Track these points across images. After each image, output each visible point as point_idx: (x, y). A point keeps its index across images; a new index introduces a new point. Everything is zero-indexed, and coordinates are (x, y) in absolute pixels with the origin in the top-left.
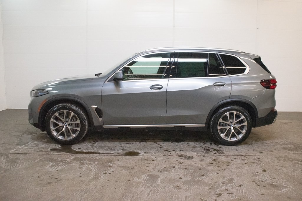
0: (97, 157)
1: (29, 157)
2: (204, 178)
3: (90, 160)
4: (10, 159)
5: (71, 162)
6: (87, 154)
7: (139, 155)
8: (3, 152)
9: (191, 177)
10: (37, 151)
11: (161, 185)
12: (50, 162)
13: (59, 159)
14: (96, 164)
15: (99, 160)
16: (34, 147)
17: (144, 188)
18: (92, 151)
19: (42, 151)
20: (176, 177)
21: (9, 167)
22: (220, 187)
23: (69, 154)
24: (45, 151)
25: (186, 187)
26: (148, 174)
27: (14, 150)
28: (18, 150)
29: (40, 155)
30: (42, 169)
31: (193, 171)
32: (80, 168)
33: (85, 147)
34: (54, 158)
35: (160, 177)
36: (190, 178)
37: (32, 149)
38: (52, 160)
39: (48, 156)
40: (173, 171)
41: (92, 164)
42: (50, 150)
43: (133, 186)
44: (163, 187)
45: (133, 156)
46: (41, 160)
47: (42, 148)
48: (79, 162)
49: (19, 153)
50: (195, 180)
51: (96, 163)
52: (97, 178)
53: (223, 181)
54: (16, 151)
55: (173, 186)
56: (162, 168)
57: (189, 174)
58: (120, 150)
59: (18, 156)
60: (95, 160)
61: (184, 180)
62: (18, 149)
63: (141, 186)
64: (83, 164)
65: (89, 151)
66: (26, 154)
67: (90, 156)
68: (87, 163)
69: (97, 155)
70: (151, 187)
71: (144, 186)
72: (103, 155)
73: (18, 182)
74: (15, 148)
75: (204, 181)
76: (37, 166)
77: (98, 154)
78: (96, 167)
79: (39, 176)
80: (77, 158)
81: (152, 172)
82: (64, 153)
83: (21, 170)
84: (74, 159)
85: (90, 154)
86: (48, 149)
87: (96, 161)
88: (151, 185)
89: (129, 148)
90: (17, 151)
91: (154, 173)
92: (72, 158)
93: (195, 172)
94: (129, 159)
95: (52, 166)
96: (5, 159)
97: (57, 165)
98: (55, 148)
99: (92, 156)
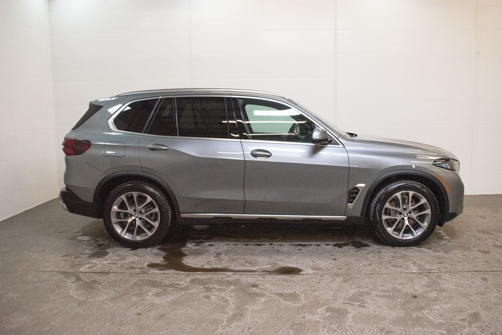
0: (231, 277)
1: (114, 279)
2: (427, 313)
3: (219, 282)
4: (83, 282)
5: (188, 286)
6: (213, 273)
7: (301, 273)
8: (69, 270)
9: (403, 311)
10: (126, 269)
11: (356, 327)
12: (151, 287)
13: (167, 282)
14: (233, 291)
15: (236, 283)
16: (120, 262)
17: (328, 332)
18: (219, 266)
19: (133, 268)
20: (377, 313)
21: (85, 296)
22: (461, 330)
23: (181, 272)
24: (139, 268)
25: (401, 330)
26: (326, 306)
27: (87, 266)
28: (94, 267)
29: (131, 275)
30: (141, 300)
31: (403, 301)
32: (207, 297)
33: (206, 260)
34: (158, 280)
35: (348, 312)
36: (402, 314)
37: (117, 264)
38: (154, 284)
39: (146, 277)
40: (369, 301)
41: (225, 291)
42: (147, 266)
43: (308, 330)
44: (360, 329)
45: (292, 274)
46: (135, 283)
47: (134, 262)
48: (202, 287)
49: (97, 271)
50: (411, 316)
51: (232, 287)
52: (241, 315)
53: (462, 318)
54: (89, 268)
55: (377, 328)
56: (348, 297)
57: (399, 306)
58: (266, 265)
59: (95, 277)
60: (230, 283)
61: (393, 317)
62: (93, 265)
63: (321, 330)
64: (208, 290)
65: (214, 266)
66: (108, 273)
67: (218, 277)
68: (215, 288)
69: (229, 273)
70: (340, 331)
71: (326, 330)
72: (240, 274)
73: (106, 323)
74: (88, 263)
75: (427, 318)
76: (132, 294)
77: (231, 272)
78: (233, 294)
79: (140, 313)
80: (196, 279)
81: (333, 303)
82: (172, 270)
83: (107, 302)
84: (193, 282)
85: (218, 273)
86: (143, 264)
87: (231, 285)
88: (338, 327)
89: (281, 261)
90: (92, 268)
91: (336, 306)
92: (189, 279)
93: (408, 303)
94: (286, 281)
95: (157, 295)
96: (74, 282)
97: (165, 292)
98: (155, 262)
99: (221, 276)
